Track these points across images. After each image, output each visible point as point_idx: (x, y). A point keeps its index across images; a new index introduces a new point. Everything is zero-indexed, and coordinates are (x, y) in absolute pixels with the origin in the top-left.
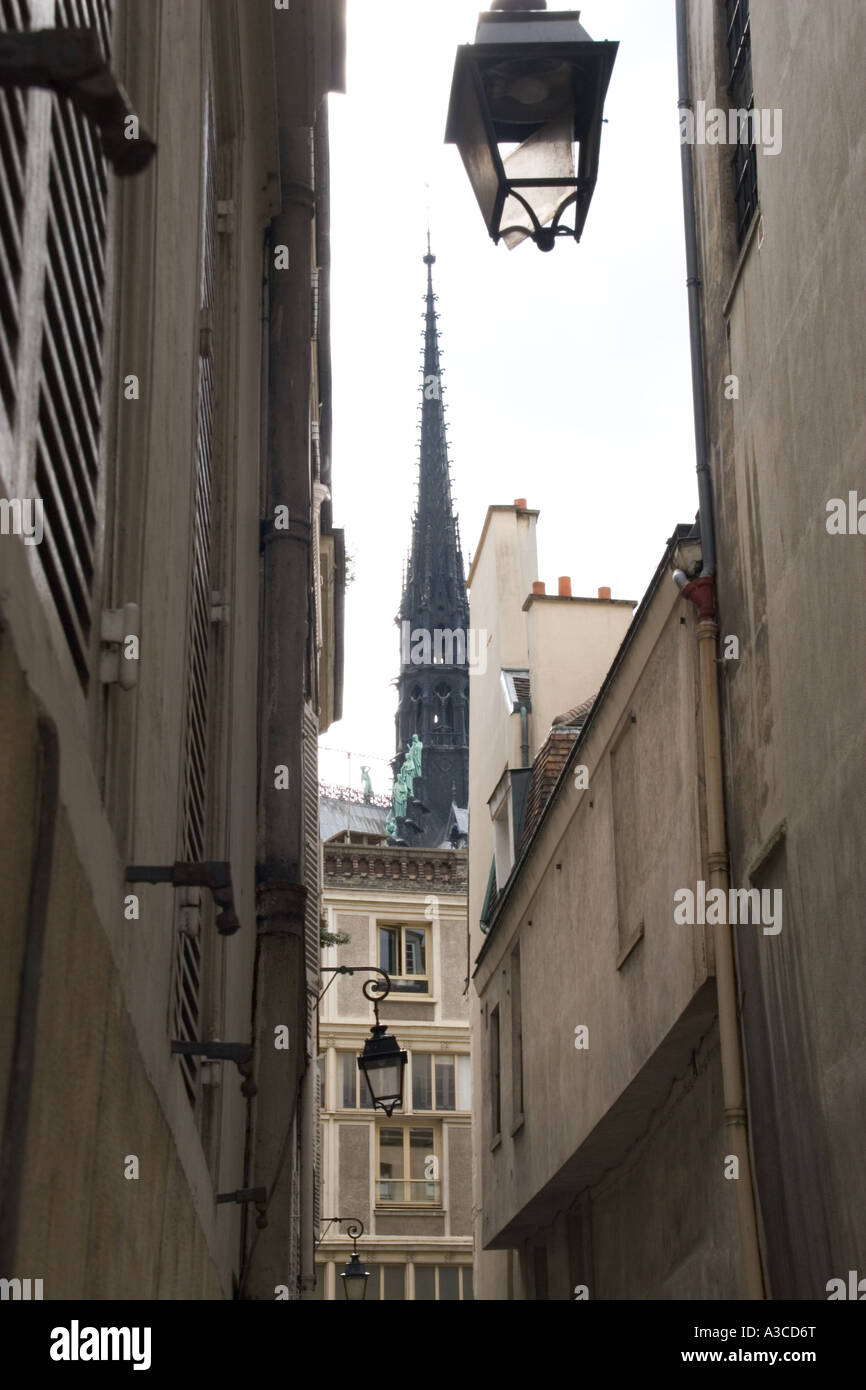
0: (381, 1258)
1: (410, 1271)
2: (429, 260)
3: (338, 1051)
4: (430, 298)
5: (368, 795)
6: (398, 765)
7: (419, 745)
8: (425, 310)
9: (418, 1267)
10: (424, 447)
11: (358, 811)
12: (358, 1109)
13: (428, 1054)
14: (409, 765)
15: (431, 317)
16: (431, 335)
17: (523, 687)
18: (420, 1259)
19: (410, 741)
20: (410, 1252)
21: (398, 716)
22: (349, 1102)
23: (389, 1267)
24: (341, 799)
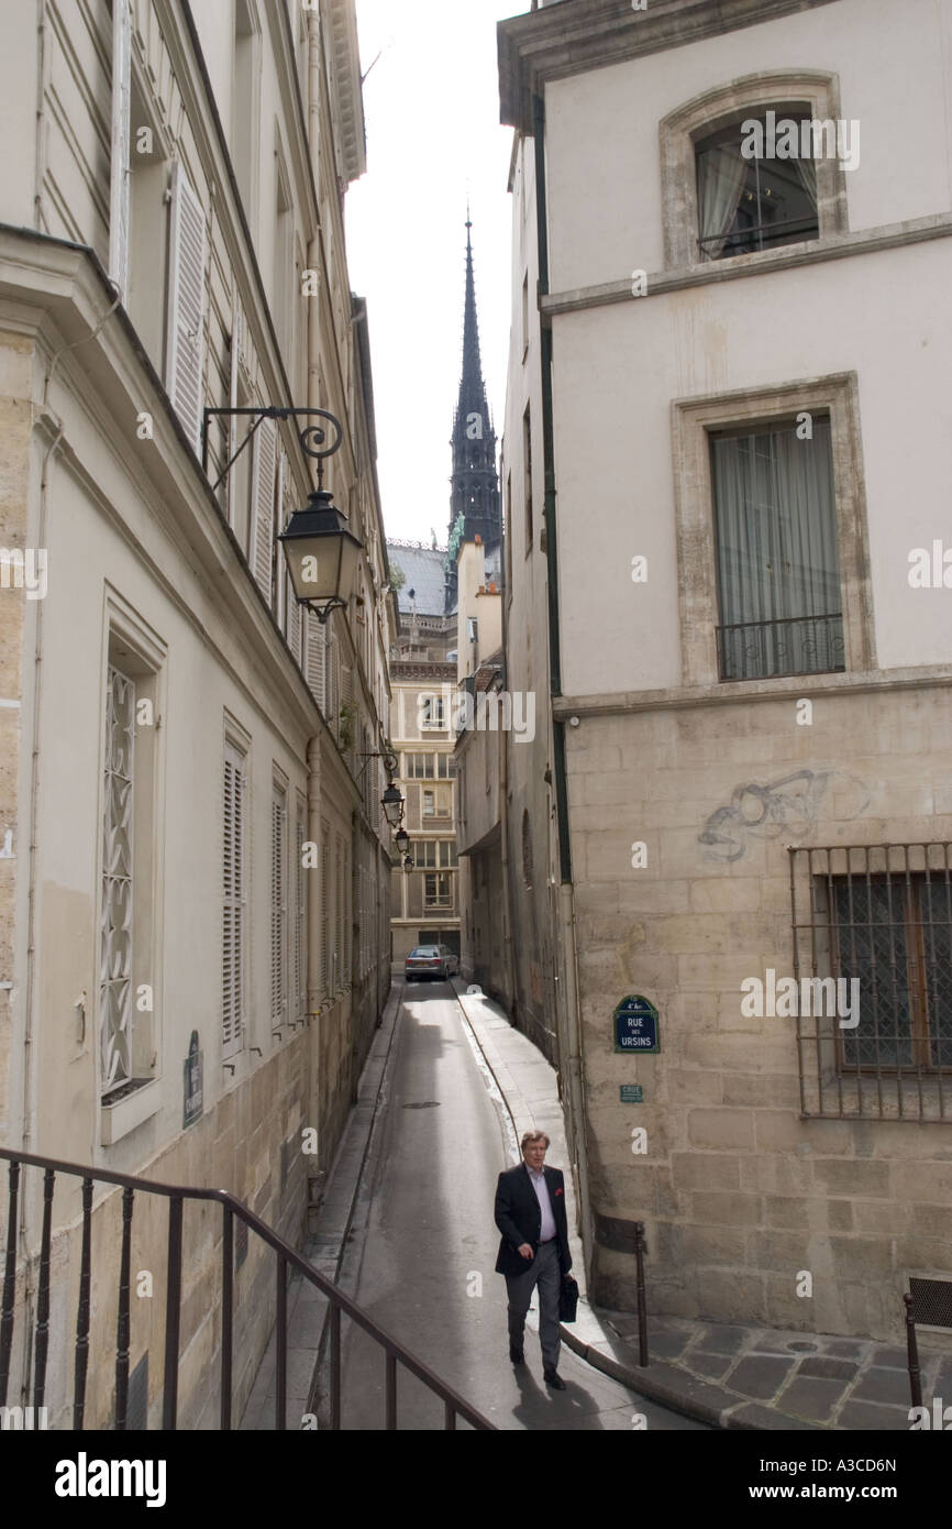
0: (426, 840)
1: (438, 847)
2: (469, 225)
3: (406, 754)
4: (469, 249)
5: (435, 545)
6: (451, 527)
7: (463, 517)
8: (466, 256)
9: (441, 843)
10: (466, 339)
11: (429, 555)
12: (415, 778)
13: (445, 754)
14: (457, 529)
15: (469, 260)
16: (469, 271)
17: (475, 624)
18: (442, 840)
19: (458, 515)
20: (438, 837)
21: (451, 498)
22: (411, 775)
23: (428, 843)
24: (420, 548)
